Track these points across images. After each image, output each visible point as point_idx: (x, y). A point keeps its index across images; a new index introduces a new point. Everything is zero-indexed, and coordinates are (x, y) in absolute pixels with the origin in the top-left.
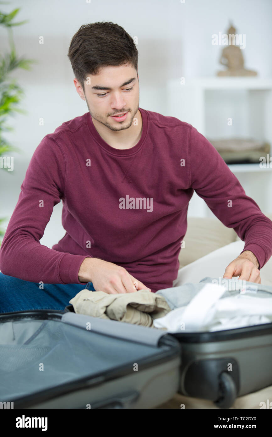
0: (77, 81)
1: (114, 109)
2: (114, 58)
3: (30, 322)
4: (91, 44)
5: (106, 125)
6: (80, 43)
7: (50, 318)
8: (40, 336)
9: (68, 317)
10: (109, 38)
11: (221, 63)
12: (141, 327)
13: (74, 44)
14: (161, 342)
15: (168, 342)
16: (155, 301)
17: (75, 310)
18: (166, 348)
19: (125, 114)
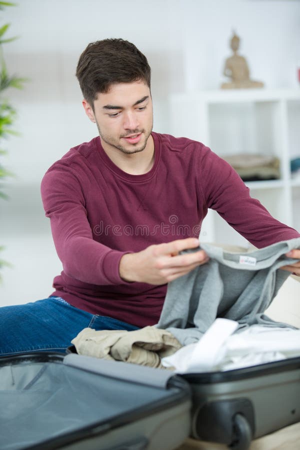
0: (86, 102)
1: (127, 129)
2: (126, 74)
3: (30, 365)
4: (101, 61)
5: (119, 148)
6: (89, 60)
7: (51, 361)
8: (40, 380)
9: (70, 358)
10: (120, 54)
11: (225, 75)
12: (148, 368)
13: (82, 63)
14: (170, 384)
15: (177, 384)
16: (161, 339)
17: (78, 351)
18: (176, 391)
19: (138, 135)
